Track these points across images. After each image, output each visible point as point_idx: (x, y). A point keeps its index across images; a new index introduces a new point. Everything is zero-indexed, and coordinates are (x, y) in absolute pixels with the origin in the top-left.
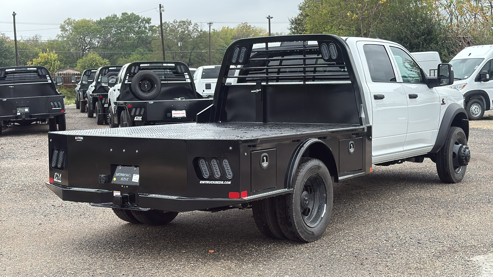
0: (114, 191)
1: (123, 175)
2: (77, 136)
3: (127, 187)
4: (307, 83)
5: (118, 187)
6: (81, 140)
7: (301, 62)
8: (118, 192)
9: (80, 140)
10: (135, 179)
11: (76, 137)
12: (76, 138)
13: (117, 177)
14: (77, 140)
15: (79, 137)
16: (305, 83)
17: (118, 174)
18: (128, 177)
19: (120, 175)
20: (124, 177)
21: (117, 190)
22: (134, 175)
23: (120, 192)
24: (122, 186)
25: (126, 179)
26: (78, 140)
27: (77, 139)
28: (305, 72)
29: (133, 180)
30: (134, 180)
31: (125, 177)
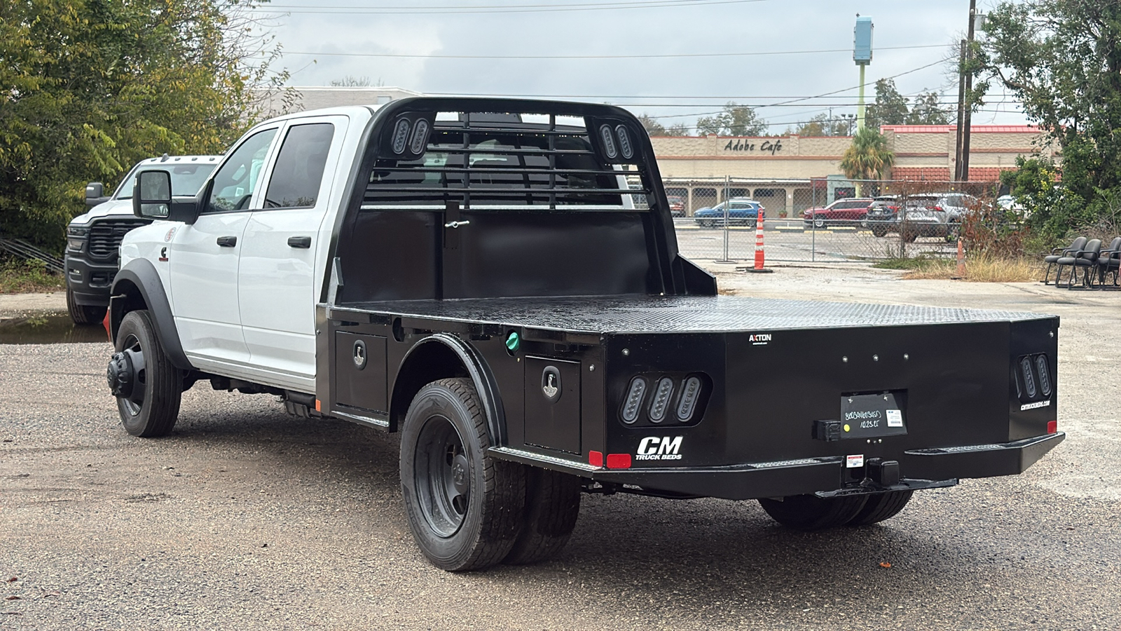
0: (848, 456)
1: (863, 415)
2: (755, 333)
3: (880, 440)
4: (558, 207)
5: (854, 446)
6: (766, 343)
7: (515, 160)
8: (857, 457)
9: (761, 343)
10: (894, 420)
11: (751, 336)
12: (751, 338)
13: (850, 422)
14: (754, 344)
15: (760, 336)
16: (555, 208)
17: (851, 414)
18: (876, 419)
19: (855, 417)
20: (866, 420)
21: (855, 452)
22: (887, 411)
23: (862, 456)
24: (869, 441)
25: (873, 424)
26: (759, 342)
27: (756, 342)
28: (527, 182)
29: (890, 425)
30: (892, 422)
31: (869, 419)
